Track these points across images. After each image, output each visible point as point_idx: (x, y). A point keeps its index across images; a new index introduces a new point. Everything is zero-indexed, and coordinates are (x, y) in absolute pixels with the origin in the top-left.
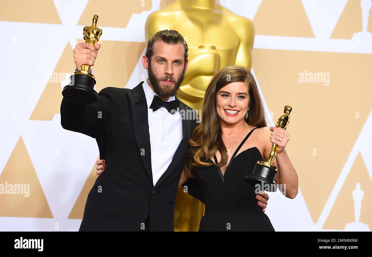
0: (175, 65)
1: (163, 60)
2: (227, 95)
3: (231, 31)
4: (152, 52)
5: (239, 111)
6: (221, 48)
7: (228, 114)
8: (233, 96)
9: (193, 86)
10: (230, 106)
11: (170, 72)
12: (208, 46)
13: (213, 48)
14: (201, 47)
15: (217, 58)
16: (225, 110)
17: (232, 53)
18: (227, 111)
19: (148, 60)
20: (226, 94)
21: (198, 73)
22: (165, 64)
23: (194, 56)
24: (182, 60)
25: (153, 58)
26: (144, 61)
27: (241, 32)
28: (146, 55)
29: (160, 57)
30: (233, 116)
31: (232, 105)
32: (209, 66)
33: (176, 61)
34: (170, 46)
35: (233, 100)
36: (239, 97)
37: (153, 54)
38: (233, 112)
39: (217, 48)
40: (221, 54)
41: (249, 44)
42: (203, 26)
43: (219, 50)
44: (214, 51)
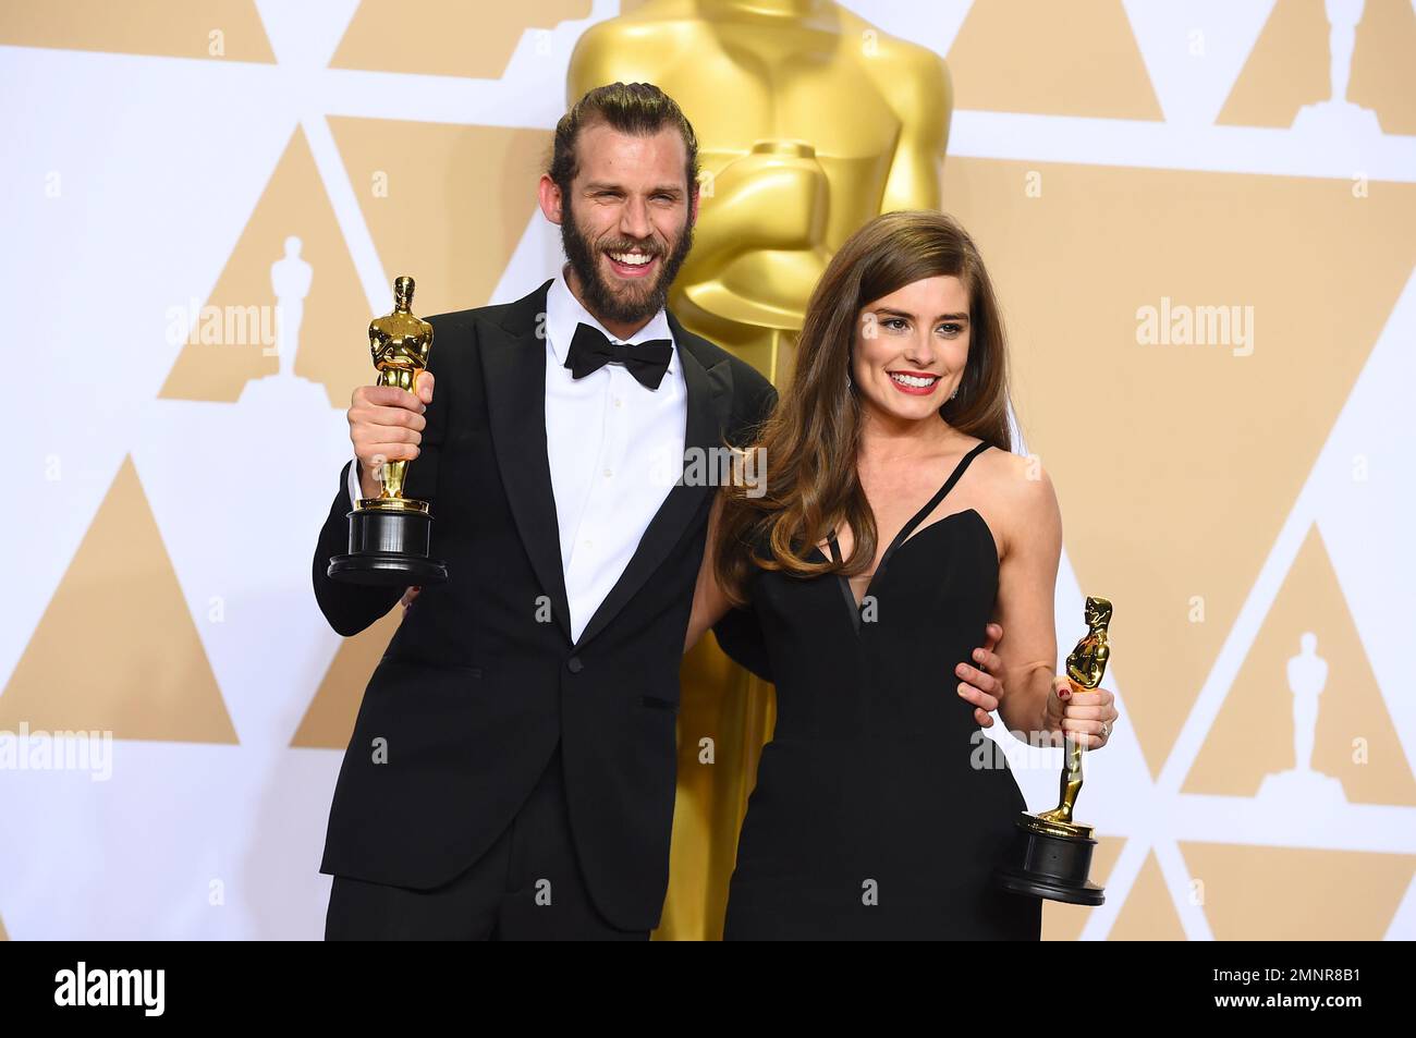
0: (656, 207)
1: (617, 192)
2: (901, 320)
3: (869, 94)
4: (573, 163)
5: (939, 378)
6: (834, 152)
9: (735, 286)
10: (914, 362)
11: (640, 230)
12: (786, 144)
13: (806, 152)
14: (763, 149)
15: (818, 189)
17: (870, 171)
19: (559, 190)
20: (898, 317)
21: (750, 241)
22: (623, 205)
25: (577, 185)
26: (546, 195)
27: (906, 99)
28: (551, 175)
31: (924, 358)
32: (790, 216)
33: (658, 194)
34: (636, 139)
36: (942, 330)
37: (578, 171)
39: (818, 153)
40: (831, 174)
41: (933, 140)
42: (769, 77)
43: (826, 160)
44: (807, 164)
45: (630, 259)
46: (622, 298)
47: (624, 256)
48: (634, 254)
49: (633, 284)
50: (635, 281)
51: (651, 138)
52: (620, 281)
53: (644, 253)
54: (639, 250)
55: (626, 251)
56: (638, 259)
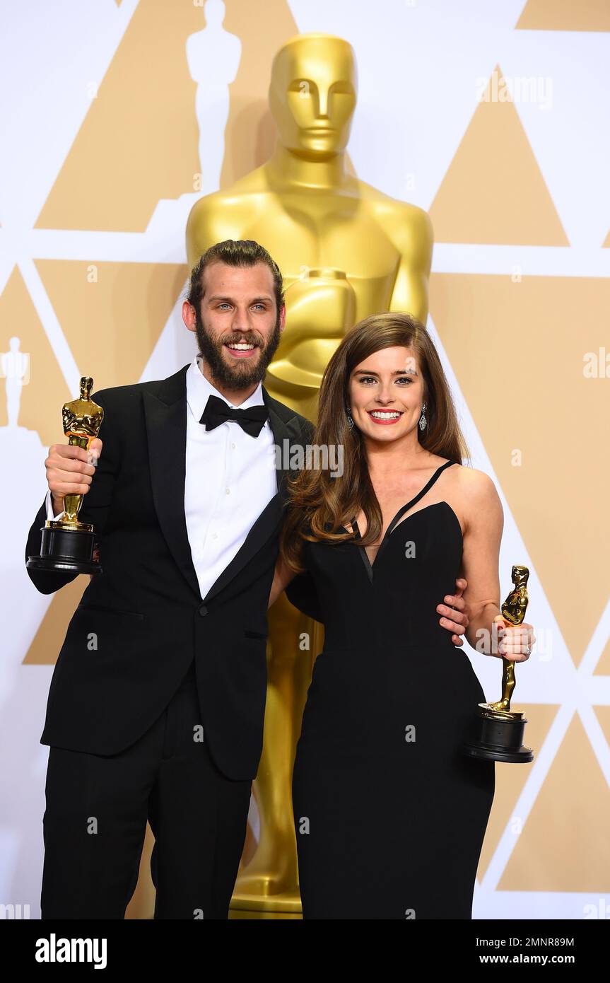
0: (255, 312)
1: (229, 303)
2: (371, 378)
3: (379, 236)
4: (201, 289)
5: (401, 413)
6: (358, 275)
7: (377, 421)
8: (386, 379)
9: (297, 362)
10: (379, 402)
11: (245, 327)
12: (327, 271)
13: (340, 276)
14: (313, 274)
15: (349, 299)
16: (370, 413)
17: (382, 287)
18: (376, 414)
19: (194, 308)
20: (369, 376)
21: (309, 333)
22: (233, 312)
23: (297, 295)
24: (269, 299)
25: (204, 302)
26: (187, 314)
27: (403, 239)
28: (189, 300)
29: (218, 299)
30: (389, 424)
31: (385, 399)
32: (331, 316)
33: (256, 303)
34: (240, 270)
35: (385, 390)
36: (398, 382)
37: (204, 293)
38: (388, 416)
39: (348, 276)
40: (358, 290)
41: (422, 264)
42: (315, 228)
43: (353, 279)
44: (341, 283)
45: (239, 346)
46: (237, 371)
47: (236, 345)
48: (242, 343)
49: (242, 362)
50: (245, 360)
51: (250, 268)
52: (236, 360)
53: (248, 343)
54: (245, 341)
55: (237, 342)
56: (245, 347)
